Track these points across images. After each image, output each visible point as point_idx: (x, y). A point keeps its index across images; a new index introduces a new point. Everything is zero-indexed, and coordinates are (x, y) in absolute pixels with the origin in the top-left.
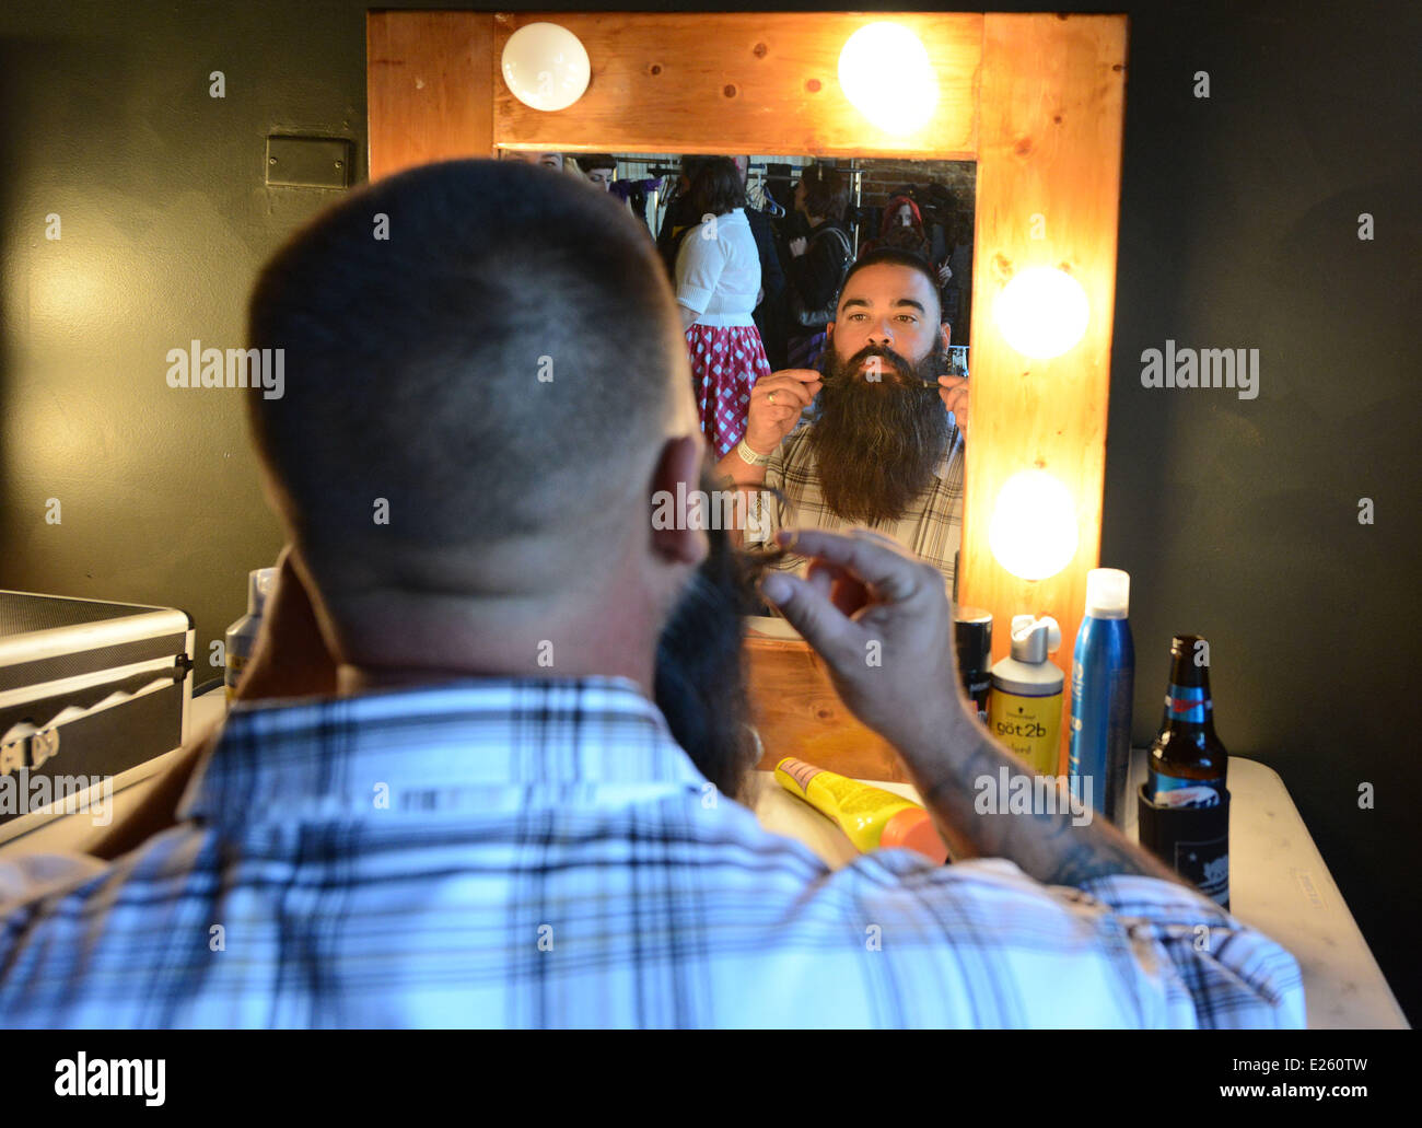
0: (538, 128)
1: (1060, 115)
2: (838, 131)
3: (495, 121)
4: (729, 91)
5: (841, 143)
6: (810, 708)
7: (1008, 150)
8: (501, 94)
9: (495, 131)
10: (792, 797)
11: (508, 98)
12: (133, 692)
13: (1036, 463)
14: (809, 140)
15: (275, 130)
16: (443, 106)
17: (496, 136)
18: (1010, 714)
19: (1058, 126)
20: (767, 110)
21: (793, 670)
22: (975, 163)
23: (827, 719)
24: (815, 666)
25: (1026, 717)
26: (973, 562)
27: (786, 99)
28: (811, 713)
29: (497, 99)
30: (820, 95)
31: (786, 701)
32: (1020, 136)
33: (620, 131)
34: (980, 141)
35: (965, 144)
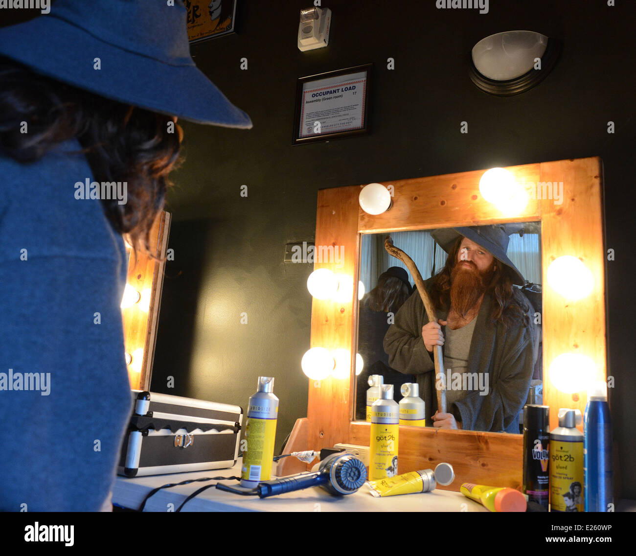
0: (373, 224)
1: (574, 198)
2: (485, 213)
3: (359, 222)
4: (443, 203)
5: (486, 218)
6: (478, 462)
7: (552, 214)
8: (361, 213)
9: (359, 227)
10: (468, 499)
11: (363, 214)
12: (219, 431)
13: (574, 346)
14: (473, 218)
15: (289, 241)
16: (341, 218)
17: (359, 228)
18: (557, 451)
19: (573, 202)
20: (457, 208)
21: (470, 444)
22: (540, 221)
23: (485, 467)
24: (480, 442)
25: (564, 451)
26: (548, 392)
27: (464, 203)
28: (478, 464)
29: (360, 215)
30: (477, 201)
31: (468, 458)
32: (558, 208)
33: (402, 222)
34: (542, 211)
35: (535, 213)
